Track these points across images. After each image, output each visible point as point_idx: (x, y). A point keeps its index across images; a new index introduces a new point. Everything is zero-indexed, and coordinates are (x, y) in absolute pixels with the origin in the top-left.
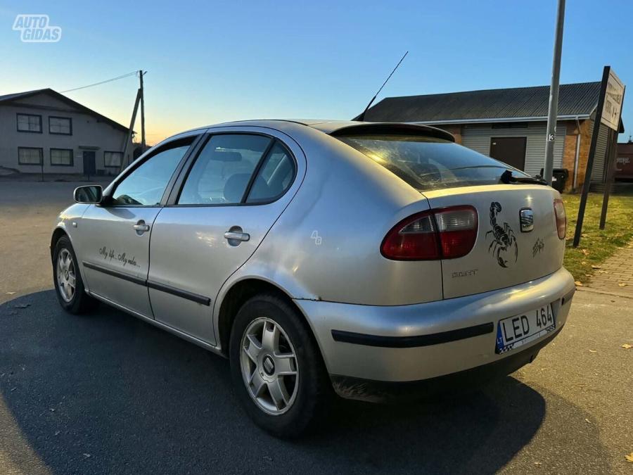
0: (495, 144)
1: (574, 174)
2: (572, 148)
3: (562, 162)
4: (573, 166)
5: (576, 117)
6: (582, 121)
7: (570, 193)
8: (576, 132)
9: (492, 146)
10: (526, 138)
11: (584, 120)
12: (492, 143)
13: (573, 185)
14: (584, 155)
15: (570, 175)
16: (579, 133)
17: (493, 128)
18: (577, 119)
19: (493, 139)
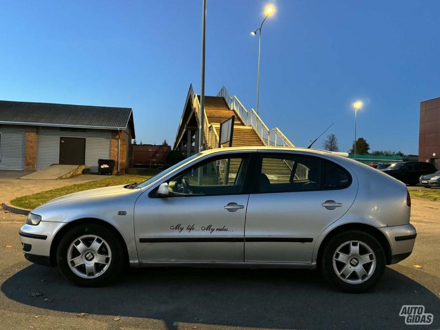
0: (63, 141)
1: (118, 163)
2: (115, 147)
3: (110, 155)
4: (117, 158)
5: (119, 128)
6: (121, 131)
7: (117, 175)
8: (117, 137)
9: (61, 143)
10: (85, 139)
11: (122, 130)
12: (61, 141)
13: (117, 170)
14: (123, 152)
15: (116, 163)
16: (119, 138)
17: (61, 131)
18: (119, 129)
19: (61, 139)
